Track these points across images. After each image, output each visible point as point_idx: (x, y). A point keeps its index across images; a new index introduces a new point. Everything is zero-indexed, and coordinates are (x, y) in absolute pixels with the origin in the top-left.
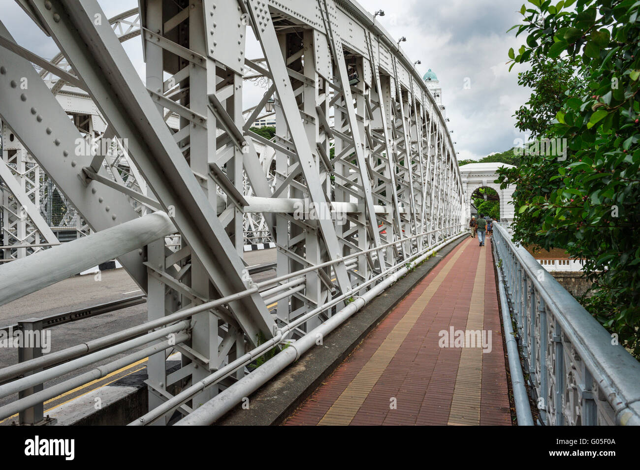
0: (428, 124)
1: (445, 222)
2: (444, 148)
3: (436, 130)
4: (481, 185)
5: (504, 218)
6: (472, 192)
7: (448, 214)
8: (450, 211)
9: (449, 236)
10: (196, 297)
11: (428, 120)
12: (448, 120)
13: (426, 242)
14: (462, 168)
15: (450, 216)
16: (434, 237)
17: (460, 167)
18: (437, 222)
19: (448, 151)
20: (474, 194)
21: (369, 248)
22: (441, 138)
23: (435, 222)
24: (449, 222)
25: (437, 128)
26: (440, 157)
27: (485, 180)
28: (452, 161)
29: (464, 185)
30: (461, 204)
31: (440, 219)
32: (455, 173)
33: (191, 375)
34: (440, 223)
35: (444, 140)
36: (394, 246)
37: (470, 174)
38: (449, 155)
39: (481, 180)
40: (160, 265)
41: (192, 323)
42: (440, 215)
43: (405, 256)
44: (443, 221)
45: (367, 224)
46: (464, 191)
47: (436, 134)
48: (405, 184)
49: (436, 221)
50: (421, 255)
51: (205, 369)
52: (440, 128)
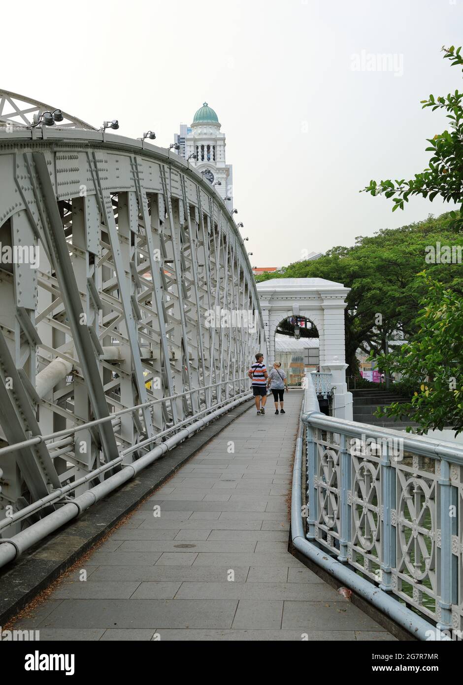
0: (217, 238)
1: (237, 371)
2: (235, 264)
3: (225, 243)
4: (290, 314)
5: (326, 364)
6: (277, 323)
7: (241, 359)
8: (244, 355)
9: (243, 391)
10: (78, 419)
11: (217, 233)
12: (242, 225)
13: (215, 398)
14: (261, 287)
15: (243, 363)
16: (224, 391)
17: (257, 285)
18: (227, 371)
19: (241, 268)
20: (279, 328)
21: (164, 397)
22: (232, 251)
23: (226, 371)
24: (243, 371)
25: (227, 240)
26: (231, 279)
27: (296, 304)
28: (246, 280)
29: (265, 314)
30: (260, 343)
31: (231, 366)
32: (250, 298)
33: (74, 476)
34: (231, 373)
35: (236, 253)
36: (183, 397)
37: (274, 295)
38: (242, 273)
39: (291, 305)
40: (49, 399)
41: (75, 439)
42: (231, 361)
43: (194, 412)
44: (235, 371)
45: (162, 371)
46: (264, 322)
47: (225, 248)
48: (192, 322)
49: (227, 369)
50: (210, 413)
51: (85, 470)
52: (231, 239)
